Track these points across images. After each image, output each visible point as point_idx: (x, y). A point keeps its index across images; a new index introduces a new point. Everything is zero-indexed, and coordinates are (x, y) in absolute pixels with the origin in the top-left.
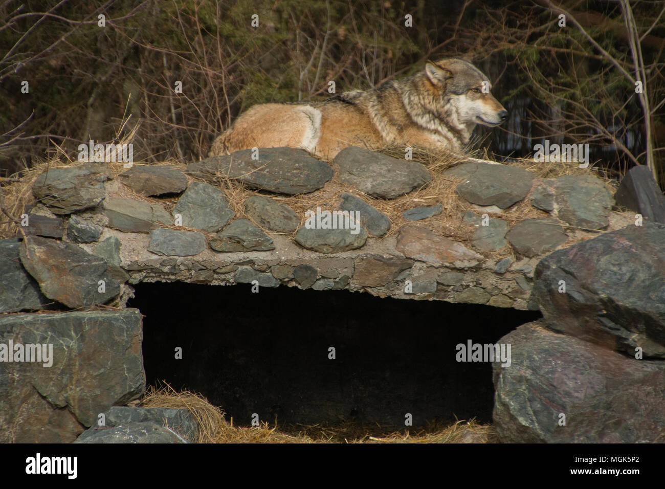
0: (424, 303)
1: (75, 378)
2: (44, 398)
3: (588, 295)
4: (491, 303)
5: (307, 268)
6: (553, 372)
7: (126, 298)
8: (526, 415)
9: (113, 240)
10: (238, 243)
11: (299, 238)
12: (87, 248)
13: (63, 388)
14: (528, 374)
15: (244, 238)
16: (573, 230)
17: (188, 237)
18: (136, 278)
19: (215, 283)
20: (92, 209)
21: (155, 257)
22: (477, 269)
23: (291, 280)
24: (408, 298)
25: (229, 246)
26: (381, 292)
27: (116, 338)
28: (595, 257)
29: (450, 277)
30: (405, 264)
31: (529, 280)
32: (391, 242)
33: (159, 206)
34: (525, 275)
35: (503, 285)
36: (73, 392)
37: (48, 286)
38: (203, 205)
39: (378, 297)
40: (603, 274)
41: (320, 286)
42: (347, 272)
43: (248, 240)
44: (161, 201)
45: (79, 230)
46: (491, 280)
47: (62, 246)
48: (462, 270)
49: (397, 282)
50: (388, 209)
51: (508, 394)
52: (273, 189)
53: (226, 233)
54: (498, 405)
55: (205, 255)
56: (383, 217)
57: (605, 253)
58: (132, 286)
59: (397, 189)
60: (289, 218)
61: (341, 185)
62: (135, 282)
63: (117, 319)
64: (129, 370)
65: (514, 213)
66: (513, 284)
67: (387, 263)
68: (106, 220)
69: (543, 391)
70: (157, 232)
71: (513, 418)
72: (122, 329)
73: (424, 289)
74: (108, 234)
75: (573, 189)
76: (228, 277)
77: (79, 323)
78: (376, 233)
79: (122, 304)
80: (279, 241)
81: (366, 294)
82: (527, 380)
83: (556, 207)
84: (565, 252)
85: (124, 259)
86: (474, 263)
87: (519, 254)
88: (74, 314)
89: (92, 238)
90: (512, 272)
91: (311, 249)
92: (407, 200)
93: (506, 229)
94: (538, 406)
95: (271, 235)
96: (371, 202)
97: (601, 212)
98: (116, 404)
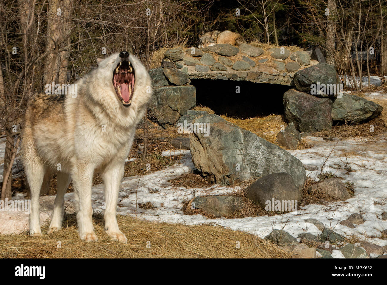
0: (265, 84)
1: (179, 103)
2: (171, 108)
3: (309, 81)
4: (281, 84)
5: (236, 75)
6: (301, 101)
7: (189, 83)
8: (294, 112)
9: (186, 68)
10: (218, 69)
11: (233, 67)
12: (180, 70)
13: (176, 105)
14: (295, 102)
15: (219, 67)
16: (302, 65)
17: (205, 67)
18: (192, 78)
19: (212, 79)
20: (181, 60)
21: (197, 72)
22: (278, 75)
23: (231, 78)
24: (260, 83)
25: (216, 69)
26: (254, 81)
27: (190, 93)
28: (310, 72)
29: (271, 77)
30: (261, 74)
31: (291, 78)
32: (256, 68)
33: (196, 59)
34: (290, 77)
35: (285, 79)
36: (179, 107)
37: (171, 79)
38: (208, 59)
39: (253, 83)
40: (313, 76)
41: (238, 80)
42: (246, 76)
43: (221, 68)
44: (197, 58)
45: (178, 65)
46: (281, 78)
47: (174, 69)
48: (274, 75)
49: (258, 79)
50: (254, 60)
51: (290, 107)
52: (225, 55)
53: (215, 66)
54: (287, 110)
55: (209, 72)
56: (254, 62)
57: (312, 71)
58: (191, 80)
59: (256, 55)
60: (230, 62)
61: (242, 54)
62: (192, 79)
63: (190, 88)
64: (193, 101)
65: (286, 61)
66: (287, 79)
67: (256, 74)
68: (184, 63)
69: (299, 106)
70: (197, 66)
71: (291, 113)
72: (191, 91)
73: (265, 80)
74: (184, 66)
75: (300, 55)
76: (215, 77)
77: (180, 89)
78: (253, 66)
79: (188, 84)
80: (228, 68)
81: (250, 82)
82: (295, 103)
83: (297, 59)
84: (302, 71)
85: (189, 73)
86: (278, 74)
87: (289, 71)
88: (179, 87)
89: (181, 67)
90: (287, 76)
91: (236, 70)
92: (259, 57)
93: (285, 65)
94: (298, 110)
95: (226, 66)
96: (250, 58)
97: (308, 60)
98: (189, 110)
